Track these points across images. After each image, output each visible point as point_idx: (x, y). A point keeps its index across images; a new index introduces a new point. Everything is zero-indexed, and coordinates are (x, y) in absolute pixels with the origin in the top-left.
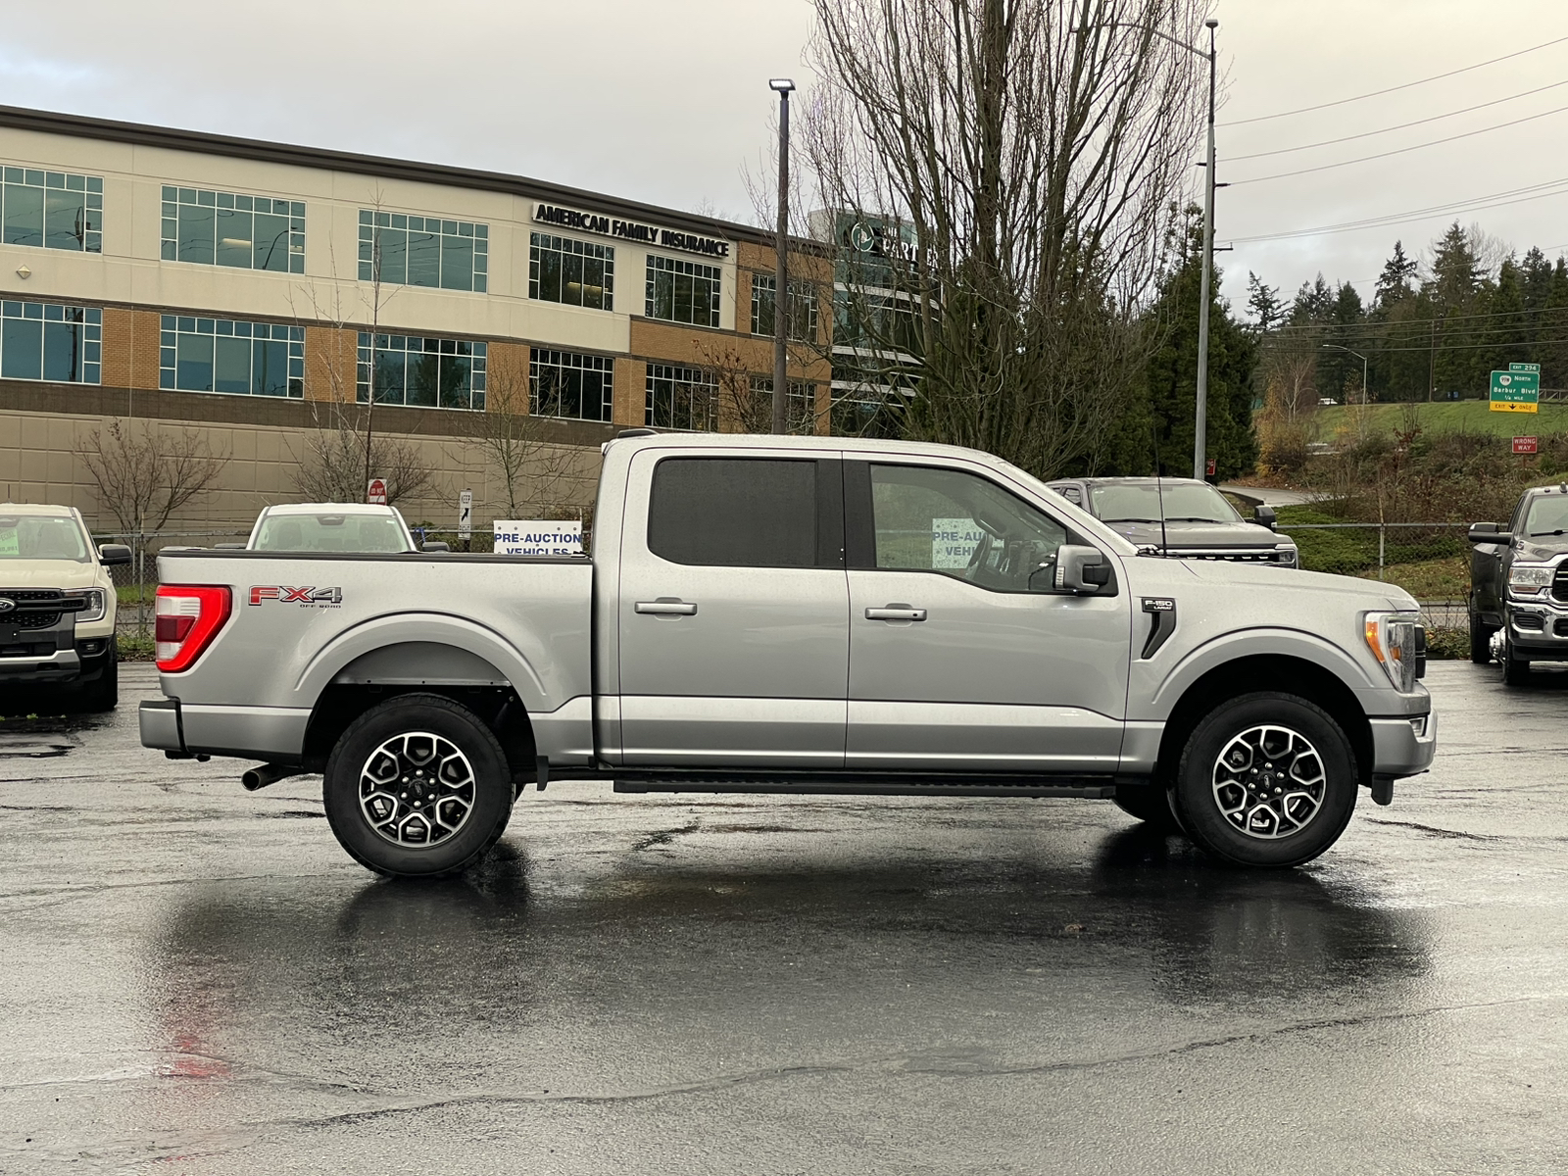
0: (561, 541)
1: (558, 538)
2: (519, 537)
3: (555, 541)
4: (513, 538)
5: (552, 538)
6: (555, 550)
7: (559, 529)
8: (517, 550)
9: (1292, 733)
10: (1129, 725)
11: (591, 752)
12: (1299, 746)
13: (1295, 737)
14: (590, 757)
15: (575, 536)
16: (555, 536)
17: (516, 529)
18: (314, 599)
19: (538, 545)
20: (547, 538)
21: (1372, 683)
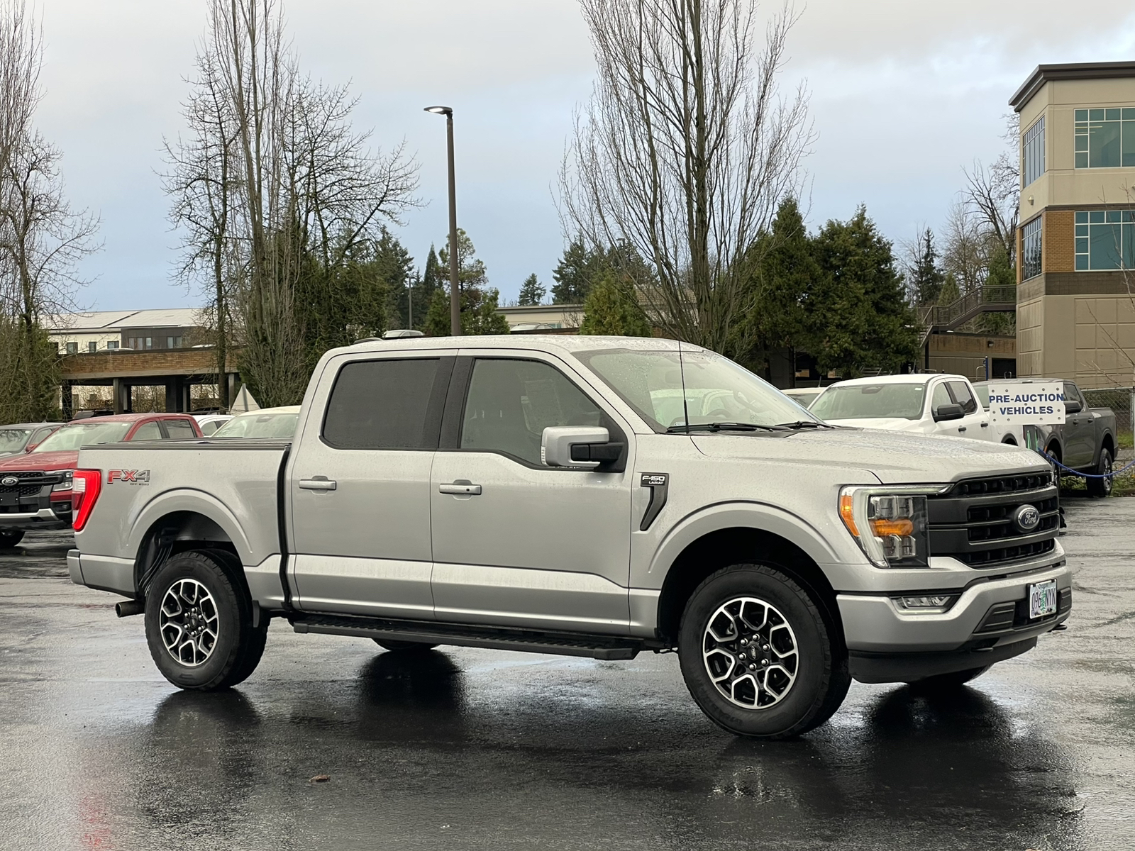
0: (1046, 400)
1: (1043, 398)
2: (1010, 398)
3: (1041, 400)
4: (1005, 399)
5: (1038, 398)
6: (1041, 408)
7: (1043, 390)
8: (1008, 409)
9: (767, 606)
10: (633, 592)
11: (282, 599)
12: (774, 619)
13: (769, 609)
14: (282, 603)
15: (1058, 395)
16: (1041, 396)
17: (1007, 391)
18: (137, 479)
19: (1026, 404)
20: (1034, 398)
21: (839, 558)
